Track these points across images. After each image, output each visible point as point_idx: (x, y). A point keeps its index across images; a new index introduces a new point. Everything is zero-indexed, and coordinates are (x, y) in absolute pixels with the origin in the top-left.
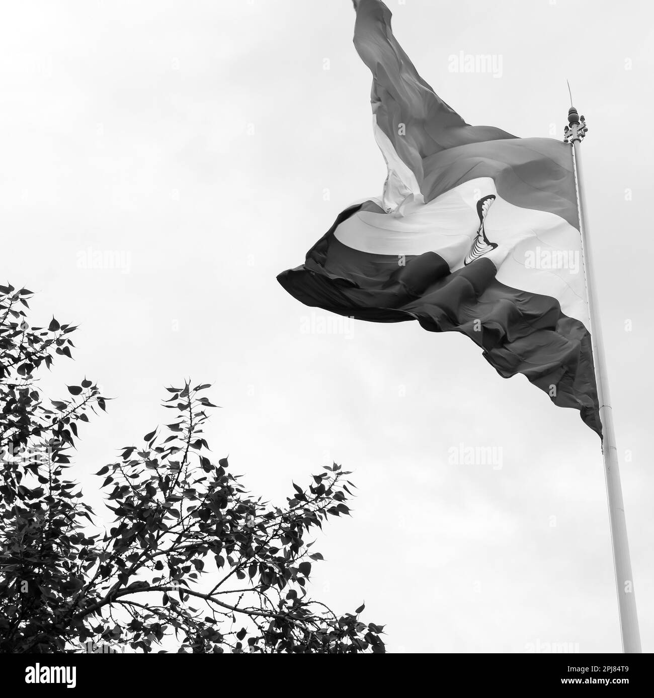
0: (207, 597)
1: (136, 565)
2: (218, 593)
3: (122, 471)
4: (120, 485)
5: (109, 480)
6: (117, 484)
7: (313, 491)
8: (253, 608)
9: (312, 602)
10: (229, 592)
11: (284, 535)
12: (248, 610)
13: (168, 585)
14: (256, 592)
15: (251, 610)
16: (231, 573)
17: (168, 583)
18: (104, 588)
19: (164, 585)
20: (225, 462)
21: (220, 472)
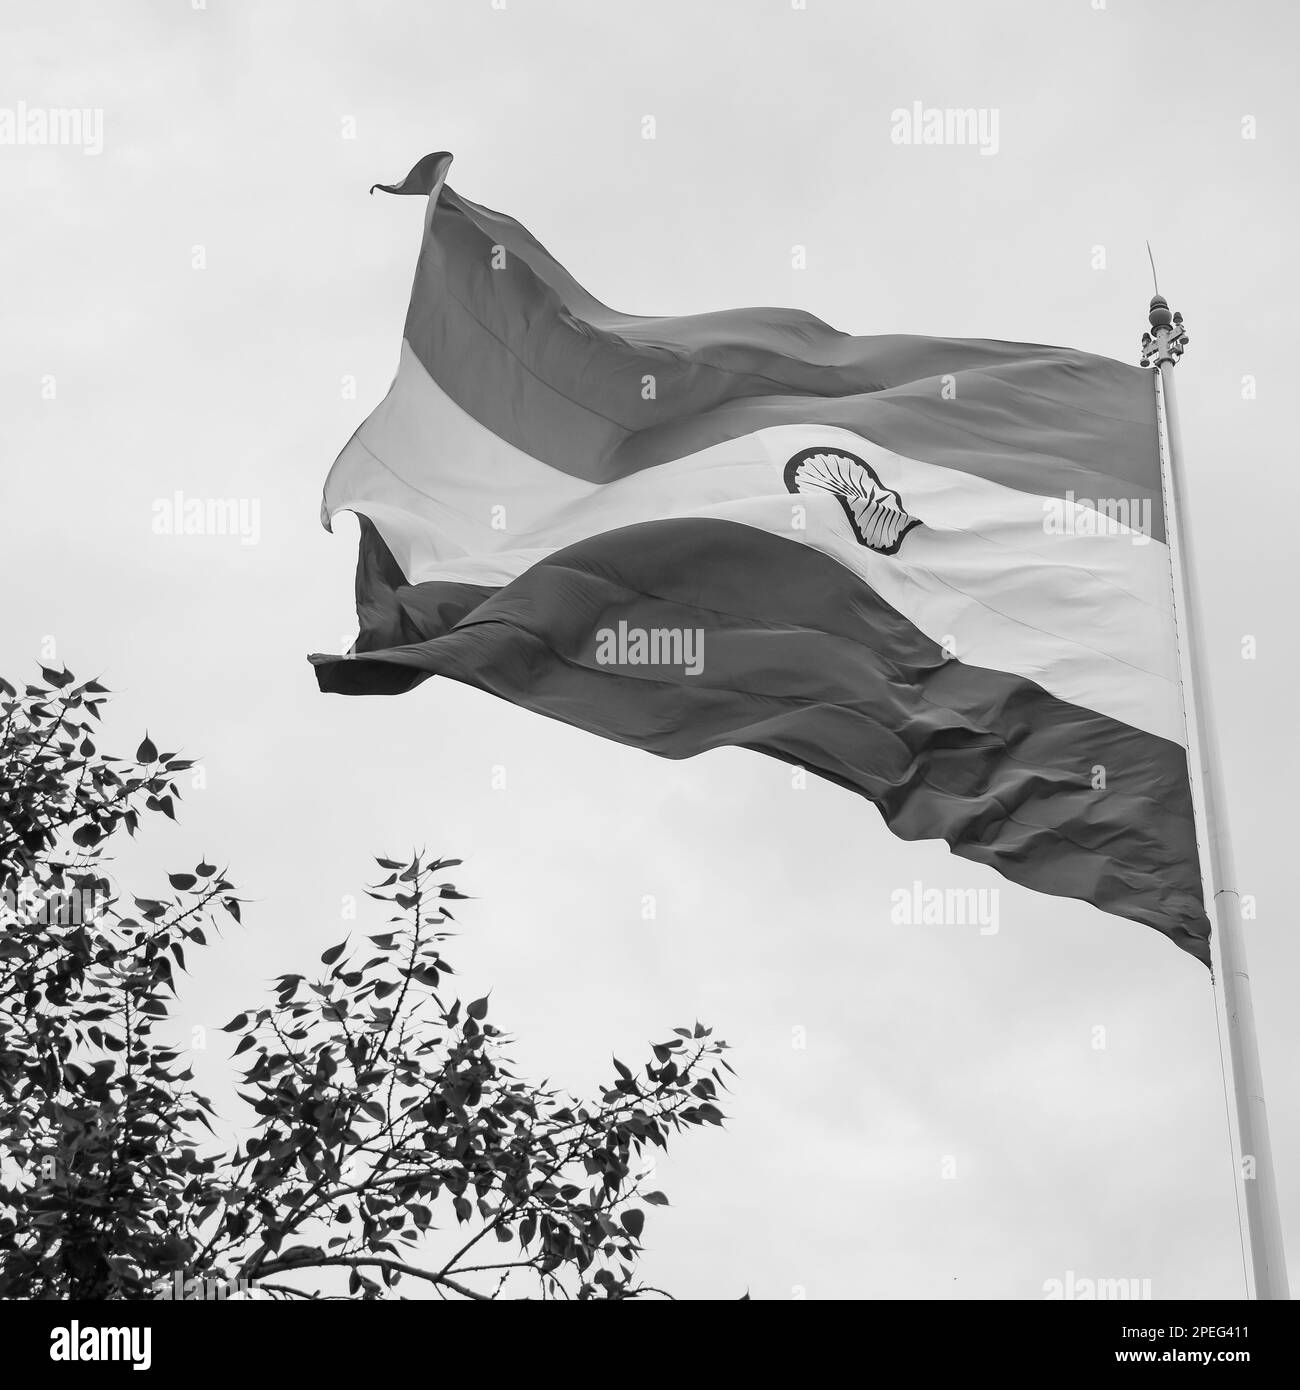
0: (438, 1279)
1: (296, 1215)
2: (459, 1271)
3: (275, 1026)
4: (270, 1054)
5: (247, 1043)
7: (652, 1075)
9: (646, 1289)
10: (481, 1268)
11: (590, 1155)
13: (360, 1255)
14: (534, 1269)
16: (485, 1231)
17: (359, 1249)
18: (232, 1260)
19: (351, 1253)
20: (479, 1008)
21: (470, 1028)
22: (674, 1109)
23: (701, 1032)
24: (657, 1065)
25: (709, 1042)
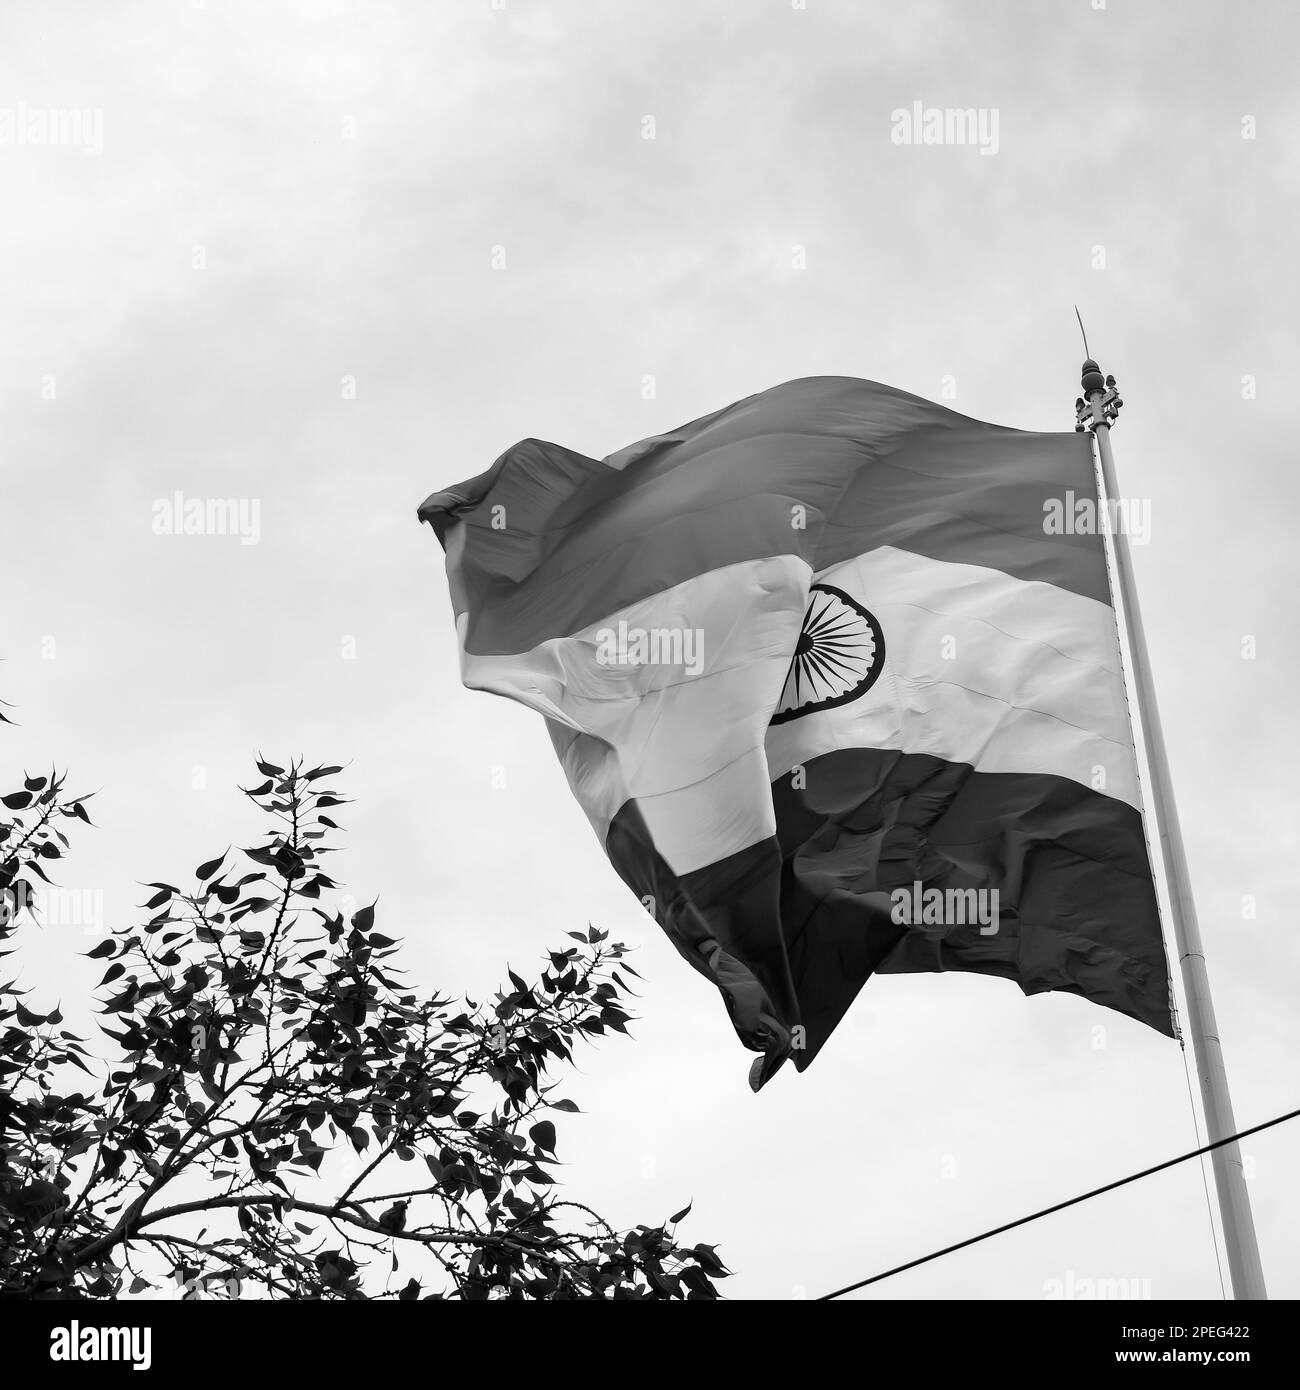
0: (332, 1213)
1: (177, 1158)
3: (144, 952)
4: (140, 983)
5: (115, 972)
6: (133, 979)
7: (549, 985)
8: (432, 1227)
9: (560, 1204)
10: (379, 1199)
12: (422, 1232)
13: (249, 1192)
14: (437, 1197)
15: (429, 1232)
16: (382, 1156)
17: (247, 1185)
18: (109, 1211)
19: (238, 1191)
20: (365, 918)
21: (355, 941)
22: (575, 1018)
23: (596, 936)
24: (554, 974)
25: (605, 946)
